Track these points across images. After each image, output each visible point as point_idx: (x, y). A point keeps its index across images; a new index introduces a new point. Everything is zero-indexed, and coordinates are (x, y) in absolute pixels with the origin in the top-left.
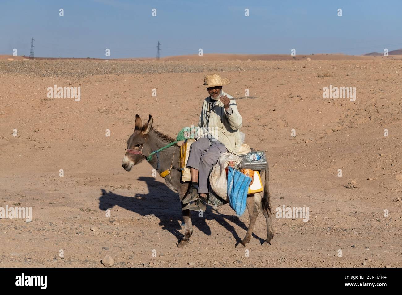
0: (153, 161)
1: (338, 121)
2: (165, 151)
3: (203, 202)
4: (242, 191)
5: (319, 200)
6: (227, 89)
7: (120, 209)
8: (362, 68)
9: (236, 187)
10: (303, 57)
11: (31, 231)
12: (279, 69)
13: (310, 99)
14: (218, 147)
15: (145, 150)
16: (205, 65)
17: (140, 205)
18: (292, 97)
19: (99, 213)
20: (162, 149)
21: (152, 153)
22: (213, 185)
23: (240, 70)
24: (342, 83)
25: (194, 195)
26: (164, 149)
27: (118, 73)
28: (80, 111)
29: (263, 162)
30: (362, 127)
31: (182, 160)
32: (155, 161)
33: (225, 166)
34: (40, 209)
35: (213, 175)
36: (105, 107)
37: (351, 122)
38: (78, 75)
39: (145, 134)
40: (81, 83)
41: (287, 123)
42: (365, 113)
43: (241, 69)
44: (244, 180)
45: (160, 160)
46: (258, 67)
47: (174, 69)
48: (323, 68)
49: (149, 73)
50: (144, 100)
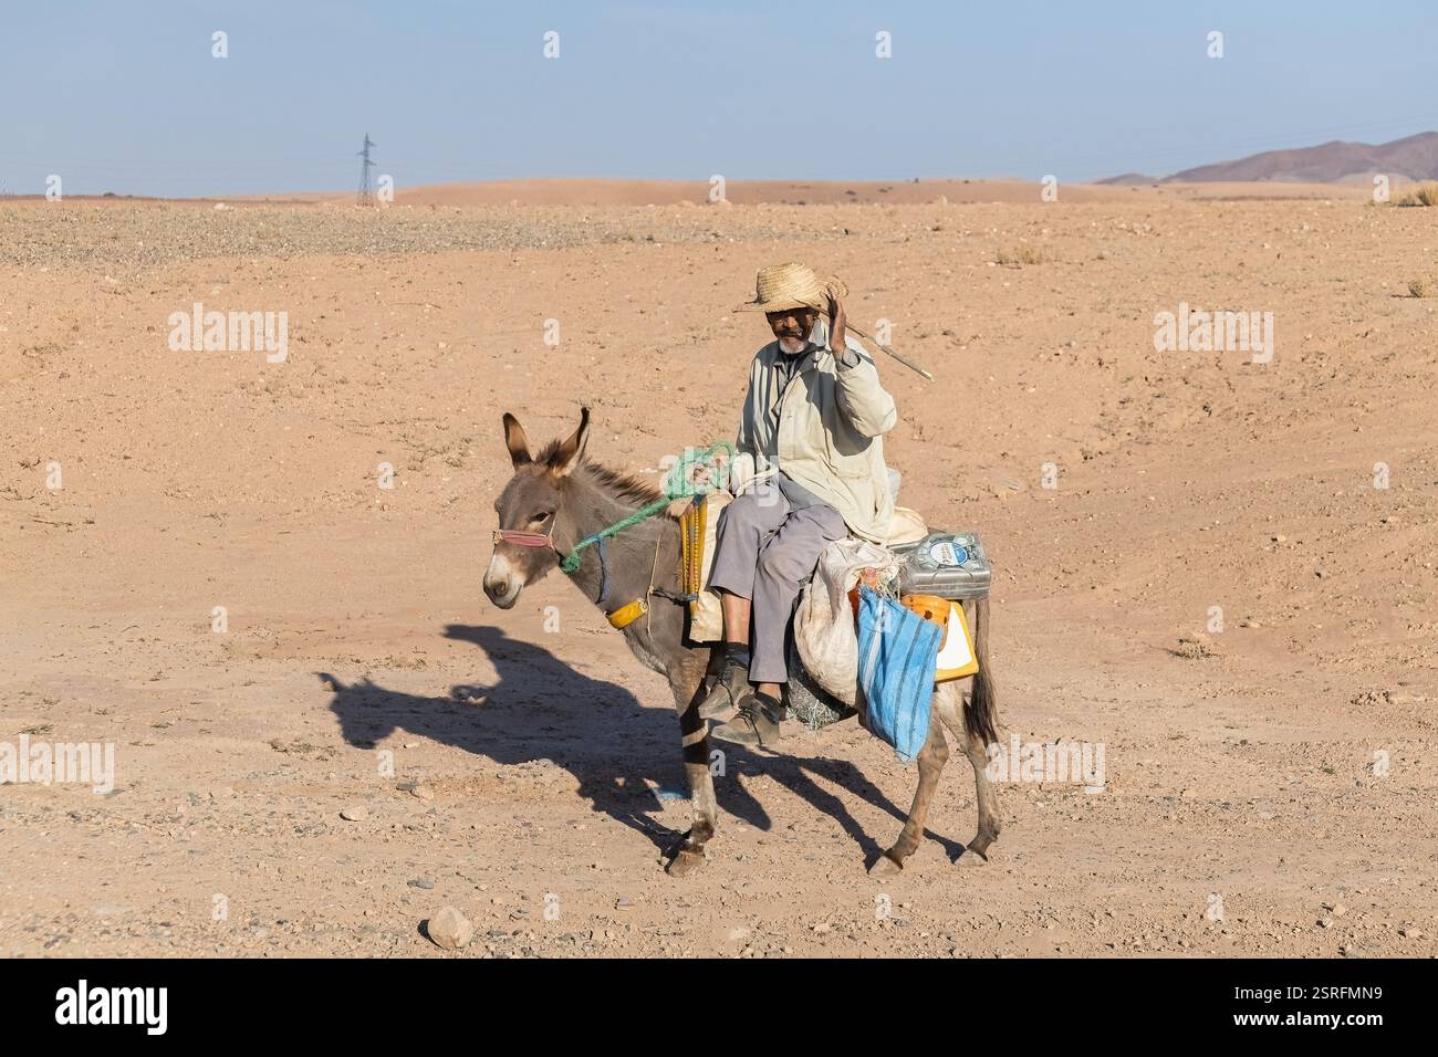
0: (586, 570)
1: (1095, 418)
2: (625, 533)
3: (770, 715)
4: (914, 671)
5: (1096, 700)
6: (688, 307)
7: (415, 742)
8: (1139, 232)
9: (892, 655)
10: (882, 191)
11: (135, 825)
12: (851, 237)
13: (987, 344)
14: (816, 519)
15: (560, 534)
16: (584, 220)
17: (477, 726)
18: (924, 337)
19: (343, 758)
20: (617, 527)
21: (582, 545)
22: (808, 651)
23: (713, 237)
24: (1090, 286)
25: (739, 689)
26: (622, 529)
27: (283, 250)
28: (179, 391)
29: (977, 569)
30: (1185, 442)
31: (689, 565)
32: (592, 572)
33: (850, 584)
34: (127, 748)
35: (807, 617)
36: (262, 373)
37: (1143, 423)
38: (140, 260)
39: (564, 476)
40: (154, 287)
41: (922, 428)
42: (1187, 393)
43: (716, 235)
44: (918, 632)
45: (609, 566)
46: (774, 229)
47: (480, 237)
48: (1004, 233)
49: (391, 250)
50: (398, 350)
